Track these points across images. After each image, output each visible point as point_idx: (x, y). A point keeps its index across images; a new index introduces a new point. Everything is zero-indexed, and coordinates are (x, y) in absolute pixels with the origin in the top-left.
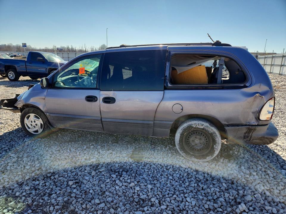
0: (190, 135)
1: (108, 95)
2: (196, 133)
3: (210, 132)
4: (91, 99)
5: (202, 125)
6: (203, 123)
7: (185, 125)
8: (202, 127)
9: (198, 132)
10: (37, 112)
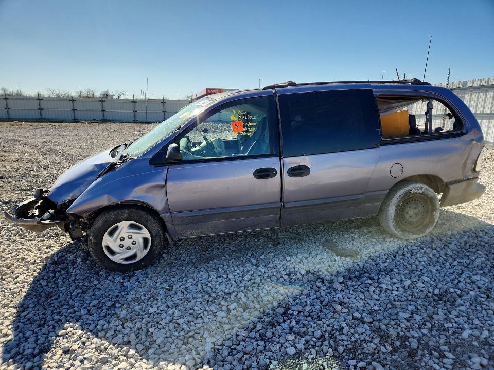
0: (405, 206)
1: (296, 163)
2: (412, 200)
3: (430, 196)
4: (263, 174)
5: (422, 188)
6: (422, 185)
7: (401, 192)
8: (421, 191)
9: (414, 200)
10: (137, 216)
